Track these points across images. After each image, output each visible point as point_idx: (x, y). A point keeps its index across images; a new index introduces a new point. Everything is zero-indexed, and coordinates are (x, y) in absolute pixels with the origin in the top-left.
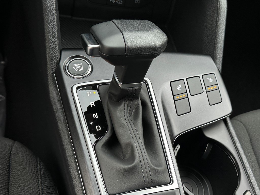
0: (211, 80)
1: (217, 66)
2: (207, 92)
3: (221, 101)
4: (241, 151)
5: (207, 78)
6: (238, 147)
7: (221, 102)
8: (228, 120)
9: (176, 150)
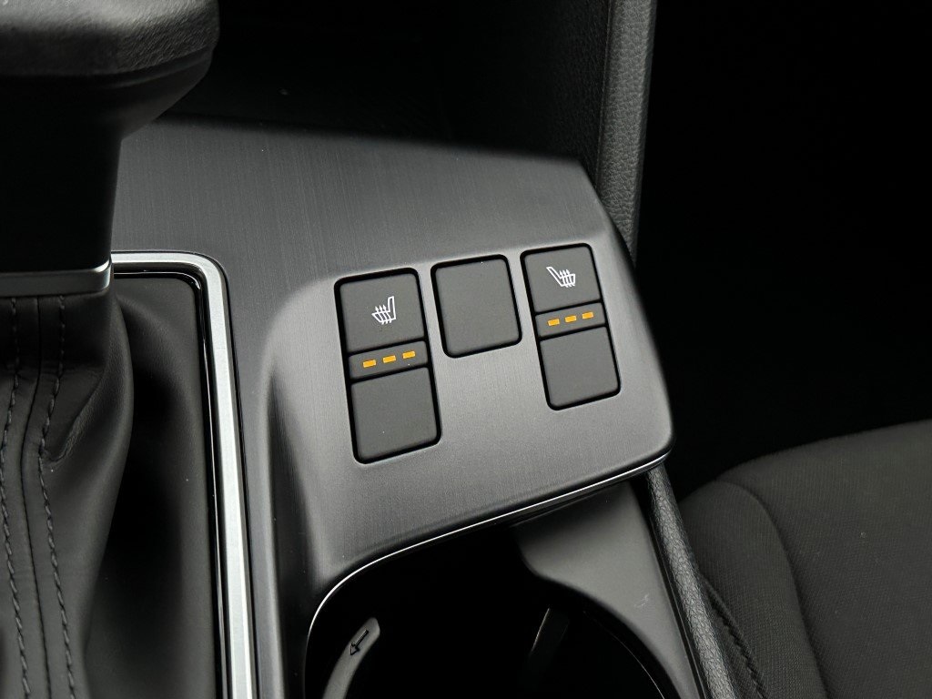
0: (567, 279)
1: (608, 212)
2: (539, 339)
3: (615, 386)
4: (708, 655)
5: (548, 268)
6: (696, 634)
7: (617, 391)
8: (658, 481)
9: (353, 650)
